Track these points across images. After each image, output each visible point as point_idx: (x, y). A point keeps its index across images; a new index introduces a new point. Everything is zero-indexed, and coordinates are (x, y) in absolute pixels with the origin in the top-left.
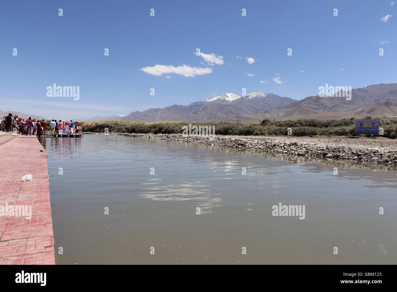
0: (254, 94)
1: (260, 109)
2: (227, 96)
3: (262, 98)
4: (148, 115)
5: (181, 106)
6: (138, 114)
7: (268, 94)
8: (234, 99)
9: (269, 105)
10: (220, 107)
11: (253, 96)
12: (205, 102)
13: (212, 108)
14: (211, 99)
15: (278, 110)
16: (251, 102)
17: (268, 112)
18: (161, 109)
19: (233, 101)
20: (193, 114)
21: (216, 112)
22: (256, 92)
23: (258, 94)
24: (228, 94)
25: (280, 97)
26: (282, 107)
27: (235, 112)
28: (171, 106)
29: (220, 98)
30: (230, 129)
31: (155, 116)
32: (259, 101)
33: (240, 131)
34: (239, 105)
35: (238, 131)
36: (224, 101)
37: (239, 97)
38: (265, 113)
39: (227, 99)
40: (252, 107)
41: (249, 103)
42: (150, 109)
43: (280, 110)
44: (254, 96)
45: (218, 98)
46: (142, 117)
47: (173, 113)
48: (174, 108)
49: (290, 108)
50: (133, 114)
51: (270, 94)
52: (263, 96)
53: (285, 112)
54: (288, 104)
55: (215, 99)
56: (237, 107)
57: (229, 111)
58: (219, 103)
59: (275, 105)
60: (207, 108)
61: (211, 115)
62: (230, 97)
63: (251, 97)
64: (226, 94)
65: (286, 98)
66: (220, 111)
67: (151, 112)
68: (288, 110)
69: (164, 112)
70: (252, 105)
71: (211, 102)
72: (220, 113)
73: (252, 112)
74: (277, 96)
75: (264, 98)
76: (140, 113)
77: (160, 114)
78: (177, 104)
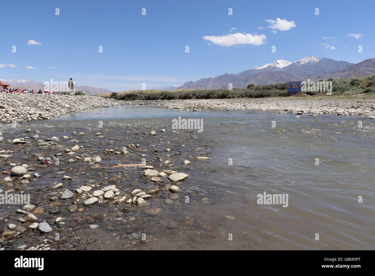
0: (306, 60)
1: (313, 74)
2: (278, 63)
3: (315, 63)
4: (201, 84)
5: (232, 75)
6: (191, 84)
7: (322, 59)
8: (285, 66)
9: (323, 70)
10: (270, 74)
11: (305, 62)
12: (256, 69)
13: (262, 76)
14: (261, 66)
15: (332, 75)
16: (302, 68)
17: (321, 77)
18: (212, 79)
19: (284, 68)
20: (243, 82)
21: (267, 79)
22: (308, 57)
23: (310, 59)
24: (278, 61)
25: (335, 61)
26: (336, 71)
27: (285, 78)
28: (222, 76)
29: (270, 65)
30: (211, 94)
31: (207, 85)
32: (311, 66)
33: (218, 95)
34: (291, 71)
35: (216, 96)
36: (275, 68)
37: (290, 63)
38: (317, 78)
39: (277, 66)
40: (304, 73)
41: (301, 68)
42: (202, 79)
43: (334, 74)
44: (307, 61)
45: (269, 66)
46: (195, 87)
47: (224, 81)
48: (225, 78)
49: (345, 73)
50: (186, 84)
51: (324, 58)
52: (315, 61)
53: (340, 77)
54: (343, 68)
55: (266, 66)
56: (288, 73)
57: (279, 78)
58: (269, 70)
59: (329, 70)
60: (258, 76)
61: (261, 83)
62: (281, 64)
63: (303, 63)
64: (277, 61)
65: (341, 62)
66: (270, 78)
67: (203, 82)
68: (343, 74)
69: (215, 81)
70: (304, 70)
71: (262, 70)
72: (270, 80)
73: (303, 78)
74: (332, 60)
75: (317, 63)
76: (193, 83)
77: (212, 83)
78: (228, 73)
